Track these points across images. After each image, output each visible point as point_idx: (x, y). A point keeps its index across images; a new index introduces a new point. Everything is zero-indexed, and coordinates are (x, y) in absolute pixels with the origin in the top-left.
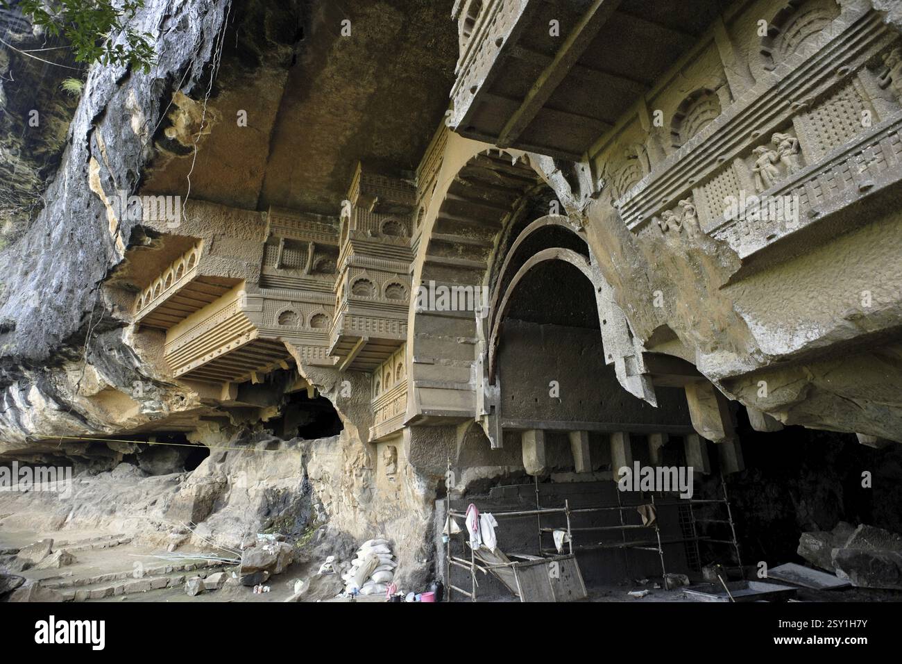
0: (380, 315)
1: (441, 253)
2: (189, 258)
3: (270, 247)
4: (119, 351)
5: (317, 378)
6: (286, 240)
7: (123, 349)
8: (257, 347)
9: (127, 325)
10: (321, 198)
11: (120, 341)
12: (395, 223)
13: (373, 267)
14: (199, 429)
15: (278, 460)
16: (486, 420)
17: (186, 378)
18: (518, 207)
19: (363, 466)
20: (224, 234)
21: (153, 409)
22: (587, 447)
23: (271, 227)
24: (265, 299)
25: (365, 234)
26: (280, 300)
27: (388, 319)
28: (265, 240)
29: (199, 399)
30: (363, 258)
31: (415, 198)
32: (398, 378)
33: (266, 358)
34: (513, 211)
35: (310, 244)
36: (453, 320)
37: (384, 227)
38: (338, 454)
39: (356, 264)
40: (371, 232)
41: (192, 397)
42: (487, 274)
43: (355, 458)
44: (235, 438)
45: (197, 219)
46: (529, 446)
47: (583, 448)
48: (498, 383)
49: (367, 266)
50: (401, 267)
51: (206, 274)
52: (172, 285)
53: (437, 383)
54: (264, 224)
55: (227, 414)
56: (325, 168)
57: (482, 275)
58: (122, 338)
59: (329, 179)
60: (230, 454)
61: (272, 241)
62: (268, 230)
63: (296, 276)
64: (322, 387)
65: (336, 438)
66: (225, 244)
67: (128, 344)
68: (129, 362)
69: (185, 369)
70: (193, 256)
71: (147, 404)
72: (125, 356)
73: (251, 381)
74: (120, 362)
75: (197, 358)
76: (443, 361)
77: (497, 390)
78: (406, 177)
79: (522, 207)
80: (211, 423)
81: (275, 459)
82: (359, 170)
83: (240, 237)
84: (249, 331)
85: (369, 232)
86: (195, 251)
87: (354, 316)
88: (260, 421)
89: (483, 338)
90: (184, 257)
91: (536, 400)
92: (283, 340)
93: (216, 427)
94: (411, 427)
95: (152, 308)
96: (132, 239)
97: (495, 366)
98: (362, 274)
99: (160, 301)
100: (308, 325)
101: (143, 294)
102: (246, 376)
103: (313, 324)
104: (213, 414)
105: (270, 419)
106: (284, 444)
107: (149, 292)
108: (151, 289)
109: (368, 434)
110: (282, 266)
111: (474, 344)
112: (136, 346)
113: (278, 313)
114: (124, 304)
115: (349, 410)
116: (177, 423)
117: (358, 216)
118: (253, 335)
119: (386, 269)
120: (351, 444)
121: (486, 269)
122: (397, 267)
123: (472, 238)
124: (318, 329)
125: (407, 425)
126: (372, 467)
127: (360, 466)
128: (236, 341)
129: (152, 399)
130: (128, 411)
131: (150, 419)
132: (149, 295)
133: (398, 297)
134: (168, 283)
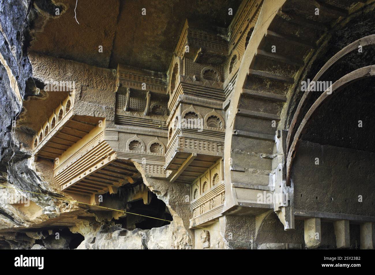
0: (204, 138)
1: (254, 87)
2: (66, 103)
3: (120, 95)
4: (27, 174)
5: (156, 186)
6: (131, 90)
7: (29, 172)
8: (114, 166)
9: (30, 156)
10: (155, 56)
11: (26, 167)
12: (212, 71)
13: (198, 103)
14: (77, 225)
15: (127, 242)
16: (283, 210)
17: (68, 190)
18: (321, 43)
19: (186, 243)
20: (88, 86)
21: (51, 211)
22: (348, 231)
23: (120, 80)
24: (119, 132)
25: (192, 79)
26: (129, 133)
27: (209, 141)
28: (116, 90)
29: (78, 204)
30: (190, 97)
31: (227, 50)
32: (214, 185)
33: (119, 175)
34: (316, 48)
35: (148, 93)
36: (258, 141)
37: (204, 74)
38: (168, 236)
39: (186, 101)
40: (196, 77)
41: (73, 203)
42: (286, 105)
43: (181, 238)
44: (99, 229)
45: (69, 74)
46: (310, 229)
47: (346, 231)
48: (292, 184)
49: (194, 102)
50: (217, 104)
51: (79, 114)
52: (56, 125)
53: (247, 185)
54: (115, 79)
55: (94, 215)
56: (160, 26)
57: (282, 106)
58: (28, 165)
59: (162, 38)
60: (98, 238)
61: (121, 91)
62: (118, 83)
63: (138, 116)
64: (159, 193)
65: (167, 226)
66: (90, 92)
67: (32, 169)
68: (34, 181)
69: (68, 185)
70: (69, 102)
71: (47, 208)
72: (31, 177)
73: (109, 192)
74: (28, 181)
75: (75, 176)
76: (251, 170)
77: (292, 190)
78: (221, 33)
79: (326, 42)
80: (84, 220)
81: (125, 241)
82: (187, 26)
83: (99, 88)
84: (110, 154)
85: (194, 77)
86: (70, 98)
87: (186, 138)
88: (114, 220)
89: (282, 153)
90: (62, 105)
91: (317, 198)
92: (132, 160)
93: (87, 223)
94: (226, 216)
95: (44, 143)
96: (26, 91)
97: (291, 173)
98: (191, 109)
99: (50, 137)
100: (148, 151)
101: (37, 135)
102: (105, 189)
103: (152, 150)
104: (85, 215)
105: (119, 218)
106: (129, 233)
107: (41, 133)
108: (43, 131)
109: (189, 224)
110: (129, 109)
111: (272, 159)
112: (37, 170)
113: (128, 142)
114: (26, 142)
115: (177, 208)
116: (65, 220)
117: (186, 65)
118: (113, 157)
119: (207, 105)
120: (178, 230)
121: (285, 101)
122: (214, 104)
123: (278, 75)
124: (155, 154)
125: (224, 214)
126: (192, 244)
127: (185, 243)
128: (101, 162)
129: (49, 205)
130: (36, 213)
131: (49, 217)
132: (41, 135)
133: (215, 126)
134: (53, 125)
